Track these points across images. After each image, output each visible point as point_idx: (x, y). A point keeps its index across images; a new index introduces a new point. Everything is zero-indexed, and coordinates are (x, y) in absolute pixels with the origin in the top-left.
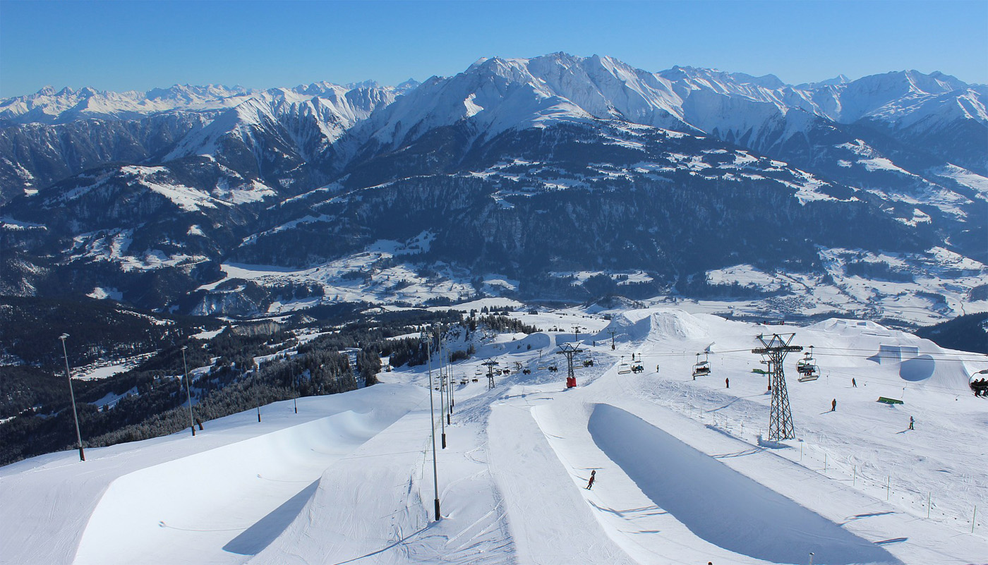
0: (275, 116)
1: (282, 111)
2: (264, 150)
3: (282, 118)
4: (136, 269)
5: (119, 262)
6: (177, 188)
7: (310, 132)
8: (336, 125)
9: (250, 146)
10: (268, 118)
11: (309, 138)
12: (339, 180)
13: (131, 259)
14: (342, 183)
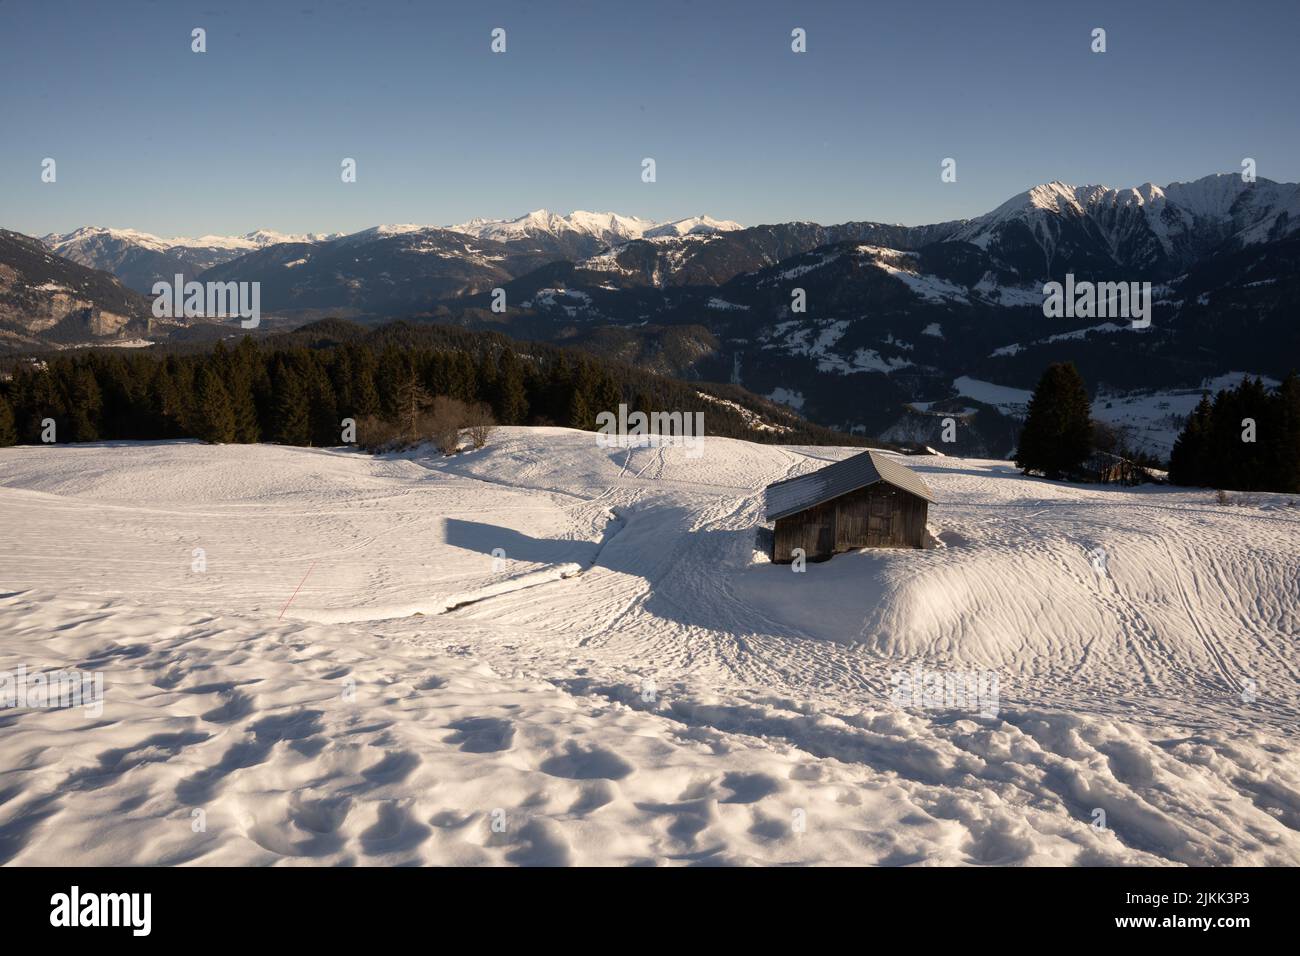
0: (1082, 205)
1: (1094, 199)
2: (1058, 245)
3: (1091, 207)
4: (836, 370)
5: (817, 359)
6: (924, 278)
7: (1132, 229)
8: (1173, 221)
9: (1041, 238)
10: (1073, 206)
11: (1128, 236)
12: (1169, 282)
13: (835, 358)
14: (1172, 286)
